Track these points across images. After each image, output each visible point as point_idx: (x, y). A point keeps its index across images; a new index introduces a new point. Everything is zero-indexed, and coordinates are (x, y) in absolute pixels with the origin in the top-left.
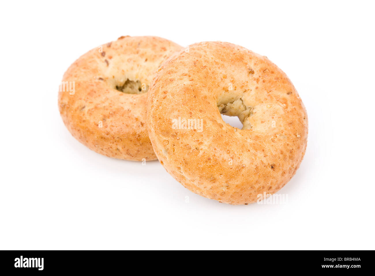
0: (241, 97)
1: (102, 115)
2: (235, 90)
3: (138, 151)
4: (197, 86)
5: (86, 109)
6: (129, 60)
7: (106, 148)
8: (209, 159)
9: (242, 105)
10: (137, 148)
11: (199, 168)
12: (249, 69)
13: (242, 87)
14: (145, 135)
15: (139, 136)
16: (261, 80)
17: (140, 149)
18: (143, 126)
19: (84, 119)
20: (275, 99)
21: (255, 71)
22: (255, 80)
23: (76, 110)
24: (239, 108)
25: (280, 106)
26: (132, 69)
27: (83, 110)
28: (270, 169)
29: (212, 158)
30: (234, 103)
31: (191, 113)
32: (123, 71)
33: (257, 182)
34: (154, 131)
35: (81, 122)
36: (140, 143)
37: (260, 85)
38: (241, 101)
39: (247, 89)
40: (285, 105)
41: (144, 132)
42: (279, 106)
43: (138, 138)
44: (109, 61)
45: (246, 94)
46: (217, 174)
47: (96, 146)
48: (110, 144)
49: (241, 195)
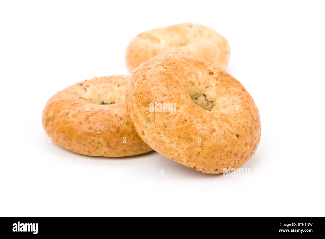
0: (204, 92)
1: (85, 115)
2: (200, 85)
3: (118, 142)
4: (170, 72)
5: (70, 115)
6: (104, 87)
7: (89, 143)
8: (186, 121)
9: (205, 100)
10: (117, 139)
11: (177, 129)
12: (209, 70)
13: (205, 83)
14: (123, 127)
15: (118, 128)
16: (220, 80)
17: (119, 140)
18: (121, 120)
19: (69, 121)
20: (232, 93)
21: (214, 73)
22: (214, 79)
23: (61, 117)
24: (203, 104)
25: (238, 97)
26: (106, 93)
27: (68, 115)
28: (235, 137)
29: (188, 120)
30: (198, 99)
31: (168, 87)
32: (99, 95)
33: (226, 146)
34: (136, 106)
35: (65, 124)
36: (119, 134)
37: (219, 82)
38: (204, 97)
39: (209, 85)
40: (241, 96)
41: (122, 125)
42: (236, 98)
43: (118, 130)
44: (87, 88)
45: (208, 89)
46: (193, 133)
47: (80, 142)
48: (93, 138)
49: (213, 157)
